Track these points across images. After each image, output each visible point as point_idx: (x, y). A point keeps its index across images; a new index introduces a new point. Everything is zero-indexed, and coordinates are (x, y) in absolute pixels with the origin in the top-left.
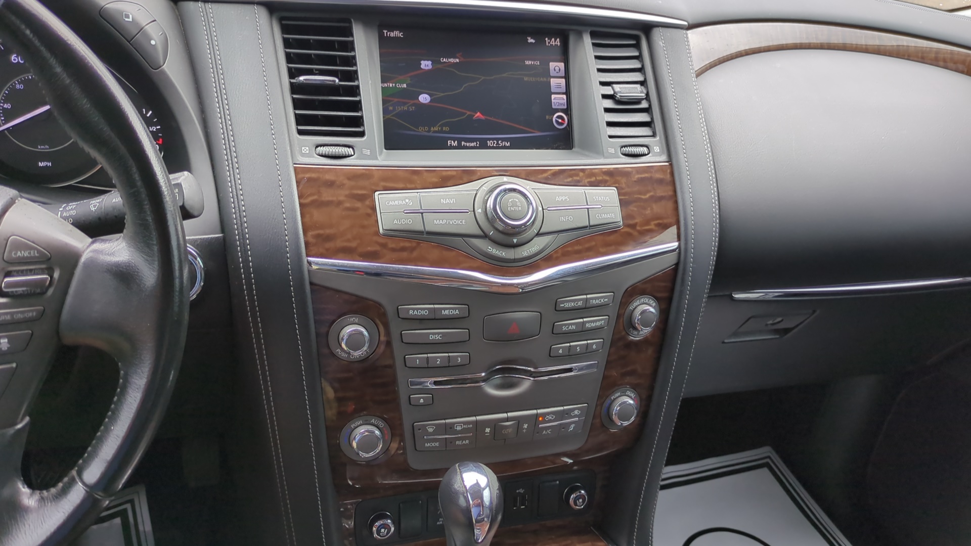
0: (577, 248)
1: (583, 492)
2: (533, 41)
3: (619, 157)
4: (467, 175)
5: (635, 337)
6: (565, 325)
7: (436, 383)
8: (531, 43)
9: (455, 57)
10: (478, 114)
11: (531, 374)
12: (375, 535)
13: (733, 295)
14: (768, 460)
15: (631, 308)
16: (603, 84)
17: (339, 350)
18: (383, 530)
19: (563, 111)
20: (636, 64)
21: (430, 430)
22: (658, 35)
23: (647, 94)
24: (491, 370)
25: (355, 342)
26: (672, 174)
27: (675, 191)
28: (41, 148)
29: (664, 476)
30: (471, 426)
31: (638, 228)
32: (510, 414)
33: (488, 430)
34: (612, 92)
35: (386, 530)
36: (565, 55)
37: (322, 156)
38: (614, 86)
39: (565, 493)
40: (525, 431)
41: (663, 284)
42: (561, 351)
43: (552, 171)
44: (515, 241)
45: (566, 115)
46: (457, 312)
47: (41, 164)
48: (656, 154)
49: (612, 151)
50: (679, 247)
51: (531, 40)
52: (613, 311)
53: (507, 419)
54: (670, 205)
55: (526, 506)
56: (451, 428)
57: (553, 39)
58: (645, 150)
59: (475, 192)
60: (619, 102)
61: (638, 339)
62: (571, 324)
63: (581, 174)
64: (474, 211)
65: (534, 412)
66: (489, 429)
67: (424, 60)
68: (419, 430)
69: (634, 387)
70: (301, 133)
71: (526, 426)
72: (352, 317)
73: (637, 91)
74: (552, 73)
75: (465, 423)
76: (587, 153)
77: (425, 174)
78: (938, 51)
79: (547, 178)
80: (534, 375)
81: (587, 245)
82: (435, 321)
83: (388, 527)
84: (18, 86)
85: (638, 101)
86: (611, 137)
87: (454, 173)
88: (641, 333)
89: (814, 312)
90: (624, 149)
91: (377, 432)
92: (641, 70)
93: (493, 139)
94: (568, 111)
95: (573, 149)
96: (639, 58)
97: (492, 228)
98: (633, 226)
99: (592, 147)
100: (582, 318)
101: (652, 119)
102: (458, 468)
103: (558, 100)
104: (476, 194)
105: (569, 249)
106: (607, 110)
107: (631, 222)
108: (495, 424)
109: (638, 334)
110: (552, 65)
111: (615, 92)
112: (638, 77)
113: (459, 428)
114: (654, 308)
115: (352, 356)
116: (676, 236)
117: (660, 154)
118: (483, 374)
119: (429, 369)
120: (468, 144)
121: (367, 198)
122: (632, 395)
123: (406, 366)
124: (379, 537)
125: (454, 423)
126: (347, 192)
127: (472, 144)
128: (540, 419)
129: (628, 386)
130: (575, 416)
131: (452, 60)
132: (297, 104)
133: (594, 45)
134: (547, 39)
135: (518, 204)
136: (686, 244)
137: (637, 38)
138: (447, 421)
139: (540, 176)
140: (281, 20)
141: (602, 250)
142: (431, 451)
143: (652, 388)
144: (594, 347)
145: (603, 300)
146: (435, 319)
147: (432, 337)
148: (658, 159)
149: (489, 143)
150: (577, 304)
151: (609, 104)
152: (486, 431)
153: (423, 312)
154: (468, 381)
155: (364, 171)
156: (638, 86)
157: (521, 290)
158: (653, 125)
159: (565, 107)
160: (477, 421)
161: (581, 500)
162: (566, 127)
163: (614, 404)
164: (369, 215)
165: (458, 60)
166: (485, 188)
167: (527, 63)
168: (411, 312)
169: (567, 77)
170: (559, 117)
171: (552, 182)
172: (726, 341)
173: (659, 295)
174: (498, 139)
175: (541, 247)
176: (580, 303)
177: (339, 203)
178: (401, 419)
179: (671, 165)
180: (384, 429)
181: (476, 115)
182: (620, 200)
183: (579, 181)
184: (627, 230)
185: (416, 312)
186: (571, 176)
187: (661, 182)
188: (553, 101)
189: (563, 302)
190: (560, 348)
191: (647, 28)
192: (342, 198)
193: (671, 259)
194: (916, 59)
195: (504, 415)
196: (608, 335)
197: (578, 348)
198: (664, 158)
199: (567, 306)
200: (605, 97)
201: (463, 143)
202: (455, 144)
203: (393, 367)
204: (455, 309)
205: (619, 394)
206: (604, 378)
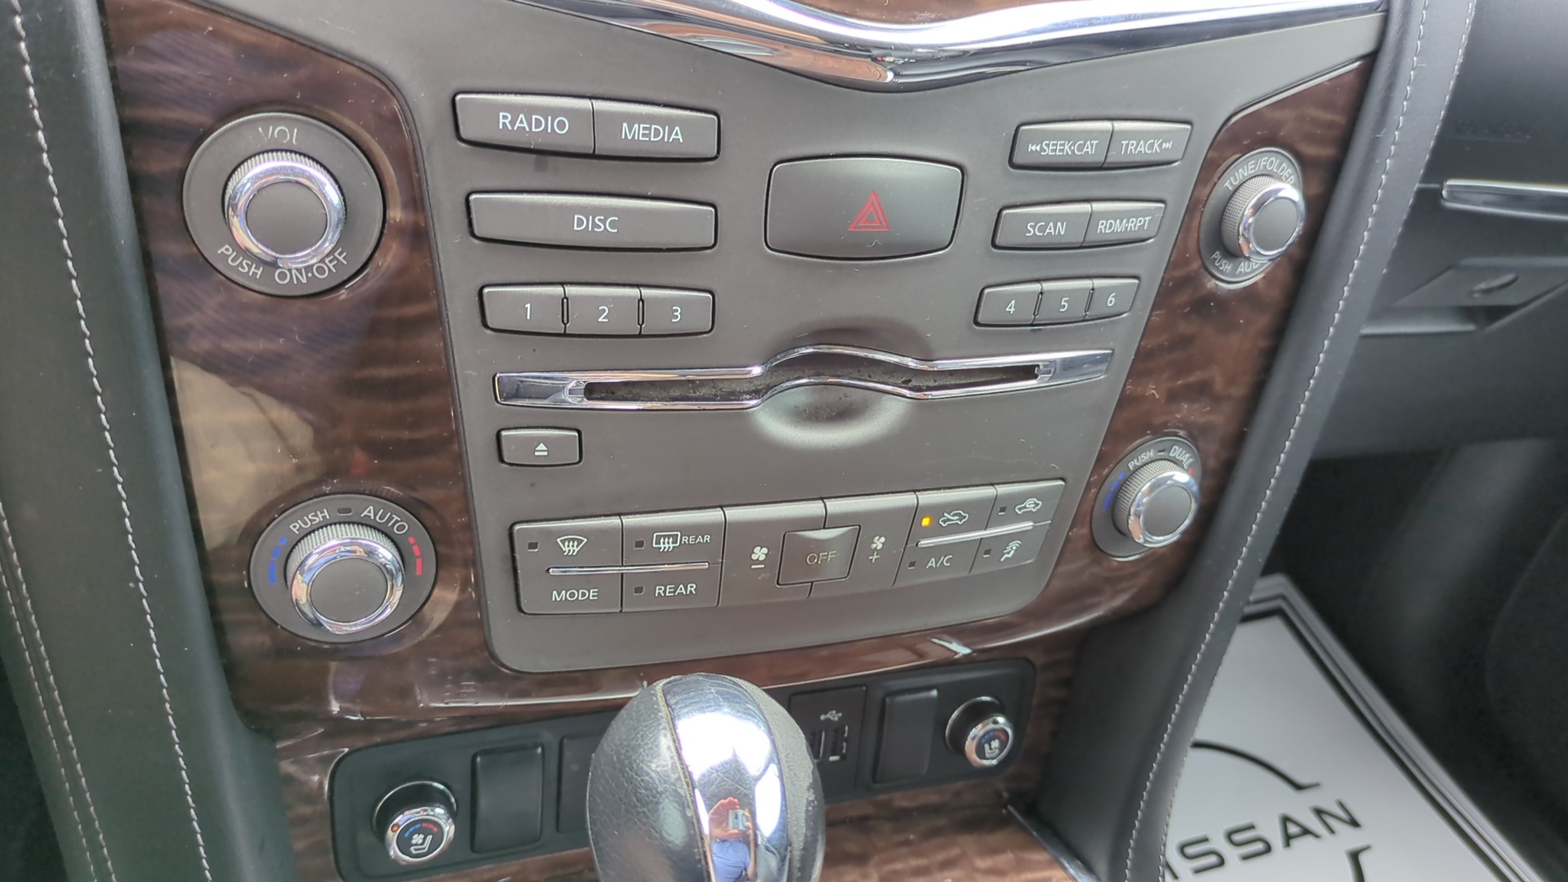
1: (1001, 720)
5: (1226, 279)
6: (1037, 218)
7: (591, 391)
11: (906, 377)
12: (394, 851)
14: (1283, 603)
15: (1227, 184)
17: (226, 249)
18: (417, 839)
21: (571, 549)
24: (781, 359)
30: (707, 538)
32: (836, 506)
33: (760, 553)
35: (430, 837)
39: (950, 722)
40: (874, 557)
41: (1328, 116)
42: (1010, 308)
46: (677, 134)
52: (1177, 186)
53: (825, 522)
55: (843, 757)
56: (640, 544)
61: (1234, 287)
62: (1052, 222)
65: (906, 500)
66: (765, 550)
68: (533, 546)
69: (1195, 435)
71: (879, 543)
72: (276, 121)
75: (687, 529)
80: (915, 382)
82: (592, 162)
83: (435, 830)
88: (1248, 267)
91: (386, 553)
100: (1090, 199)
102: (662, 702)
108: (784, 536)
109: (1237, 272)
113: (667, 545)
114: (1295, 188)
115: (282, 276)
118: (757, 371)
119: (567, 339)
122: (1189, 460)
123: (485, 325)
124: (407, 858)
125: (650, 530)
128: (926, 522)
129: (1182, 433)
130: (1025, 516)
138: (629, 521)
142: (571, 615)
143: (1238, 440)
144: (1111, 300)
145: (1160, 146)
146: (593, 156)
147: (580, 221)
150: (1080, 148)
152: (754, 557)
153: (551, 126)
154: (704, 391)
157: (890, 77)
160: (725, 525)
161: (995, 744)
163: (1135, 481)
168: (504, 119)
173: (1310, 150)
176: (1090, 148)
178: (467, 508)
180: (411, 540)
185: (522, 122)
189: (1039, 138)
190: (1009, 297)
193: (1360, 38)
195: (814, 508)
196: (1152, 264)
197: (1063, 301)
199: (1049, 152)
203: (436, 320)
204: (670, 122)
205: (1151, 454)
206: (1124, 401)
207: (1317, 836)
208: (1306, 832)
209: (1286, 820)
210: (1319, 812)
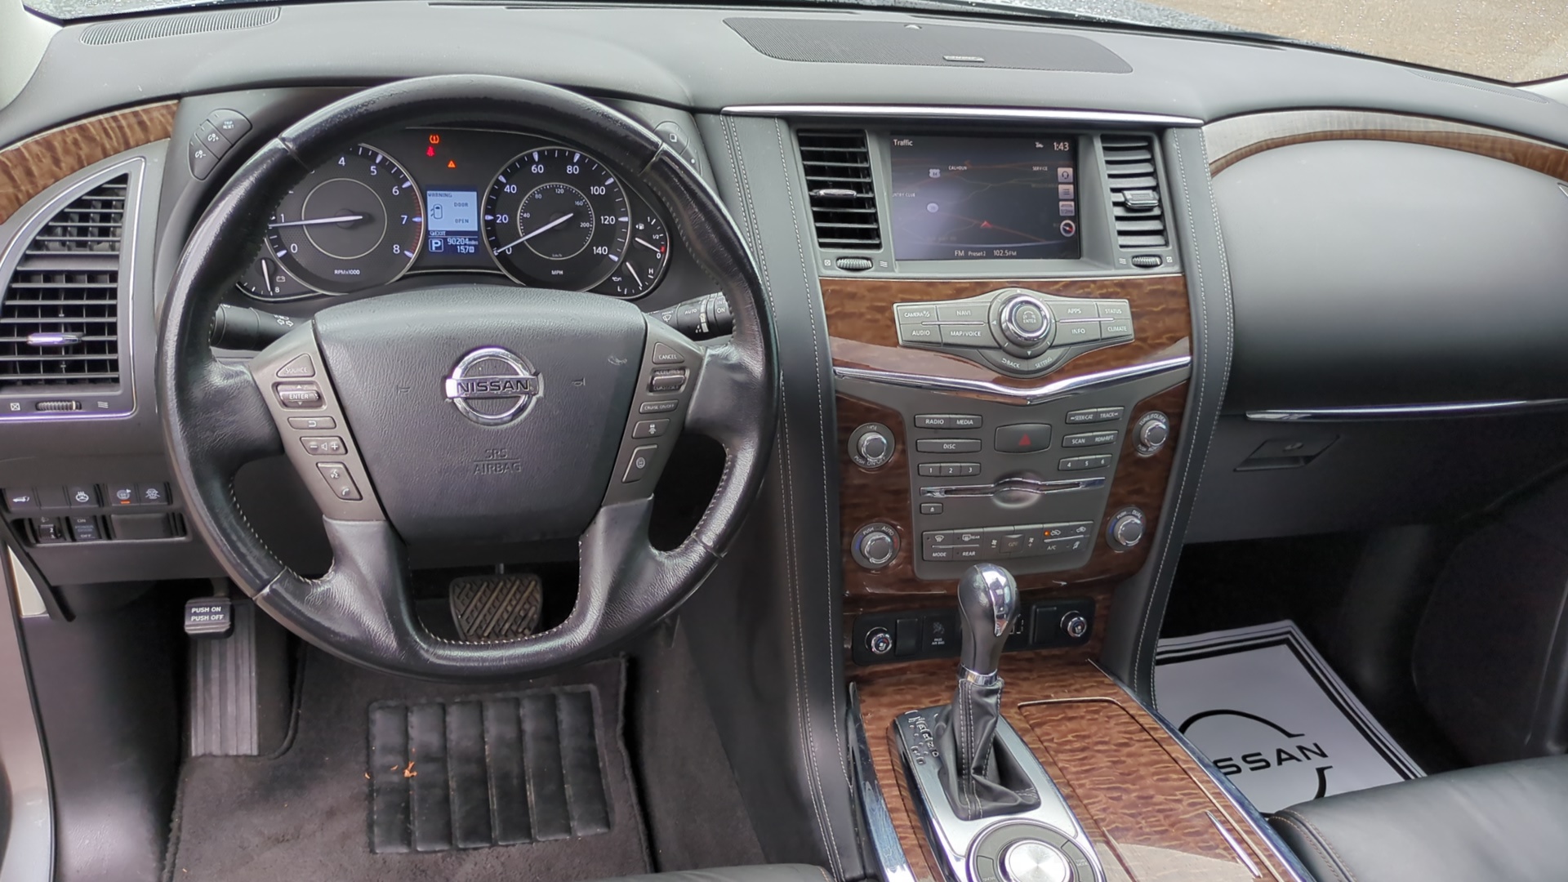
0: (1088, 361)
1: (1082, 619)
2: (1041, 146)
3: (1129, 268)
4: (979, 287)
5: (1144, 454)
6: (1075, 438)
7: (945, 492)
8: (1040, 148)
9: (963, 165)
10: (985, 223)
11: (1037, 487)
12: (874, 649)
13: (1248, 415)
14: (1289, 636)
15: (1140, 424)
16: (1114, 190)
17: (858, 456)
18: (881, 644)
19: (1070, 218)
20: (1147, 168)
21: (938, 540)
22: (1172, 137)
23: (1160, 200)
24: (1000, 482)
25: (874, 450)
26: (1186, 285)
27: (1188, 303)
28: (556, 258)
29: (1159, 650)
30: (978, 537)
31: (1149, 342)
32: (1017, 528)
33: (994, 542)
34: (1122, 199)
35: (884, 645)
36: (1073, 159)
37: (842, 268)
38: (1126, 192)
39: (1063, 619)
40: (1030, 545)
41: (1173, 399)
42: (1069, 465)
43: (1063, 283)
44: (1029, 353)
45: (1074, 222)
46: (971, 422)
47: (553, 273)
48: (1168, 265)
49: (1123, 261)
50: (1192, 361)
51: (1039, 145)
52: (1124, 428)
53: (1014, 532)
54: (1183, 318)
56: (959, 538)
57: (1062, 144)
58: (1158, 260)
59: (989, 304)
60: (1129, 209)
61: (1147, 456)
62: (1079, 439)
63: (1092, 286)
64: (989, 322)
65: (1041, 526)
66: (996, 539)
67: (933, 168)
68: (928, 539)
69: (1141, 507)
70: (822, 245)
71: (1031, 540)
72: (871, 425)
73: (1149, 198)
74: (1060, 179)
75: (972, 534)
76: (1097, 264)
77: (940, 286)
78: (1495, 140)
79: (1058, 290)
80: (1041, 489)
81: (1098, 359)
82: (949, 430)
84: (537, 196)
85: (1150, 209)
86: (1122, 246)
87: (968, 285)
88: (1150, 449)
89: (1338, 437)
90: (1135, 259)
91: (888, 539)
92: (1153, 174)
93: (999, 249)
94: (1076, 218)
95: (1081, 259)
96: (1151, 161)
97: (1006, 340)
98: (1144, 340)
99: (1101, 256)
100: (1092, 432)
101: (1165, 226)
102: (977, 568)
103: (1067, 207)
104: (990, 306)
105: (1081, 362)
106: (1119, 218)
107: (1143, 335)
108: (1000, 536)
109: (1147, 451)
110: (1060, 170)
111: (1126, 200)
112: (1149, 182)
113: (966, 539)
114: (1165, 424)
115: (870, 463)
116: (1188, 351)
117: (1172, 265)
118: (992, 486)
119: (940, 477)
120: (974, 254)
121: (887, 310)
122: (1139, 515)
123: (919, 475)
124: (876, 652)
125: (963, 534)
126: (868, 305)
127: (979, 254)
128: (1046, 533)
129: (1134, 506)
130: (1081, 533)
131: (960, 168)
132: (818, 217)
133: (1105, 149)
134: (1055, 144)
135: (1034, 316)
136: (1199, 358)
137: (1149, 140)
138: (956, 531)
139: (1051, 288)
140: (798, 131)
141: (1113, 363)
142: (939, 561)
143: (1157, 509)
144: (1103, 462)
145: (1115, 414)
147: (946, 447)
148: (1170, 269)
149: (996, 253)
150: (1087, 417)
151: (1119, 211)
152: (992, 543)
153: (939, 422)
154: (977, 491)
155: (882, 283)
156: (1150, 192)
157: (1029, 402)
158: (1165, 233)
159: (1073, 214)
160: (983, 533)
161: (1080, 627)
162: (1073, 235)
163: (1119, 523)
164: (889, 327)
165: (965, 168)
166: (999, 300)
167: (1035, 169)
168: (927, 421)
169: (1076, 182)
170: (1066, 225)
171: (1063, 294)
172: (1238, 469)
173: (1170, 411)
174: (1004, 249)
175: (1055, 358)
176: (1090, 417)
177: (861, 315)
178: (910, 527)
179: (1184, 276)
180: (894, 537)
181: (983, 225)
182: (1132, 313)
183: (1090, 293)
184: (1139, 343)
185: (932, 422)
186: (1083, 288)
187: (1173, 293)
188: (1061, 208)
189: (1074, 415)
190: (1068, 462)
191: (1161, 130)
192: (863, 310)
193: (1182, 375)
194: (1468, 149)
195: (1011, 528)
196: (1116, 451)
197: (1087, 463)
198: (1177, 268)
199: (1077, 419)
200: (1116, 204)
201: (970, 253)
202: (962, 254)
203: (907, 474)
204: (969, 419)
205: (1125, 513)
206: (1112, 494)
207: (1299, 760)
208: (1292, 757)
209: (1279, 752)
210: (1301, 748)
